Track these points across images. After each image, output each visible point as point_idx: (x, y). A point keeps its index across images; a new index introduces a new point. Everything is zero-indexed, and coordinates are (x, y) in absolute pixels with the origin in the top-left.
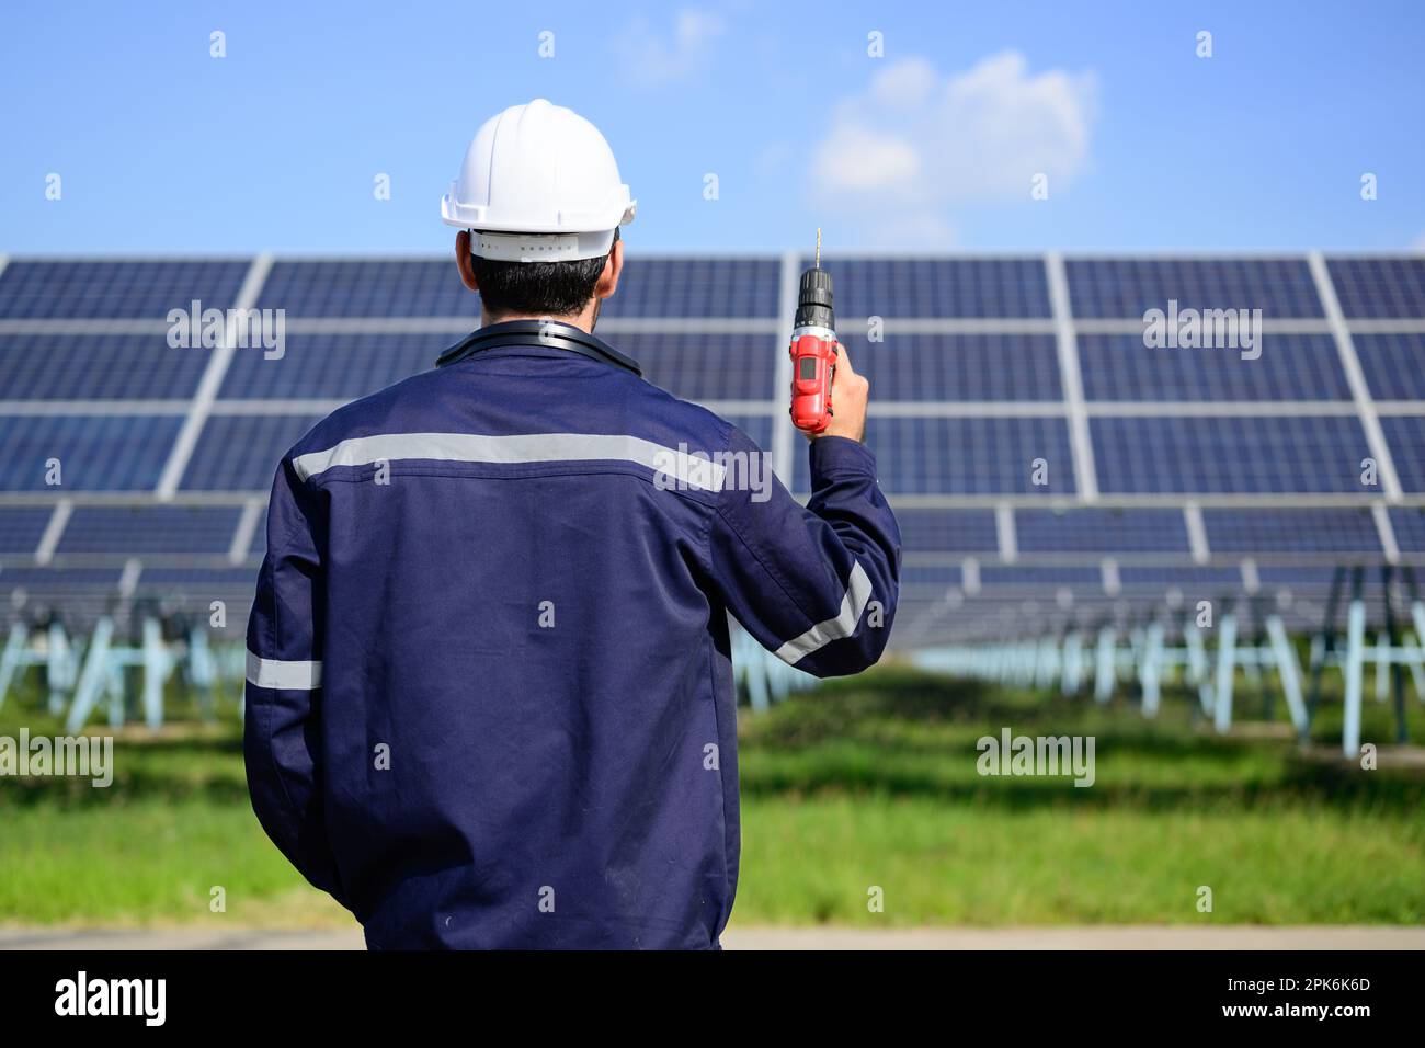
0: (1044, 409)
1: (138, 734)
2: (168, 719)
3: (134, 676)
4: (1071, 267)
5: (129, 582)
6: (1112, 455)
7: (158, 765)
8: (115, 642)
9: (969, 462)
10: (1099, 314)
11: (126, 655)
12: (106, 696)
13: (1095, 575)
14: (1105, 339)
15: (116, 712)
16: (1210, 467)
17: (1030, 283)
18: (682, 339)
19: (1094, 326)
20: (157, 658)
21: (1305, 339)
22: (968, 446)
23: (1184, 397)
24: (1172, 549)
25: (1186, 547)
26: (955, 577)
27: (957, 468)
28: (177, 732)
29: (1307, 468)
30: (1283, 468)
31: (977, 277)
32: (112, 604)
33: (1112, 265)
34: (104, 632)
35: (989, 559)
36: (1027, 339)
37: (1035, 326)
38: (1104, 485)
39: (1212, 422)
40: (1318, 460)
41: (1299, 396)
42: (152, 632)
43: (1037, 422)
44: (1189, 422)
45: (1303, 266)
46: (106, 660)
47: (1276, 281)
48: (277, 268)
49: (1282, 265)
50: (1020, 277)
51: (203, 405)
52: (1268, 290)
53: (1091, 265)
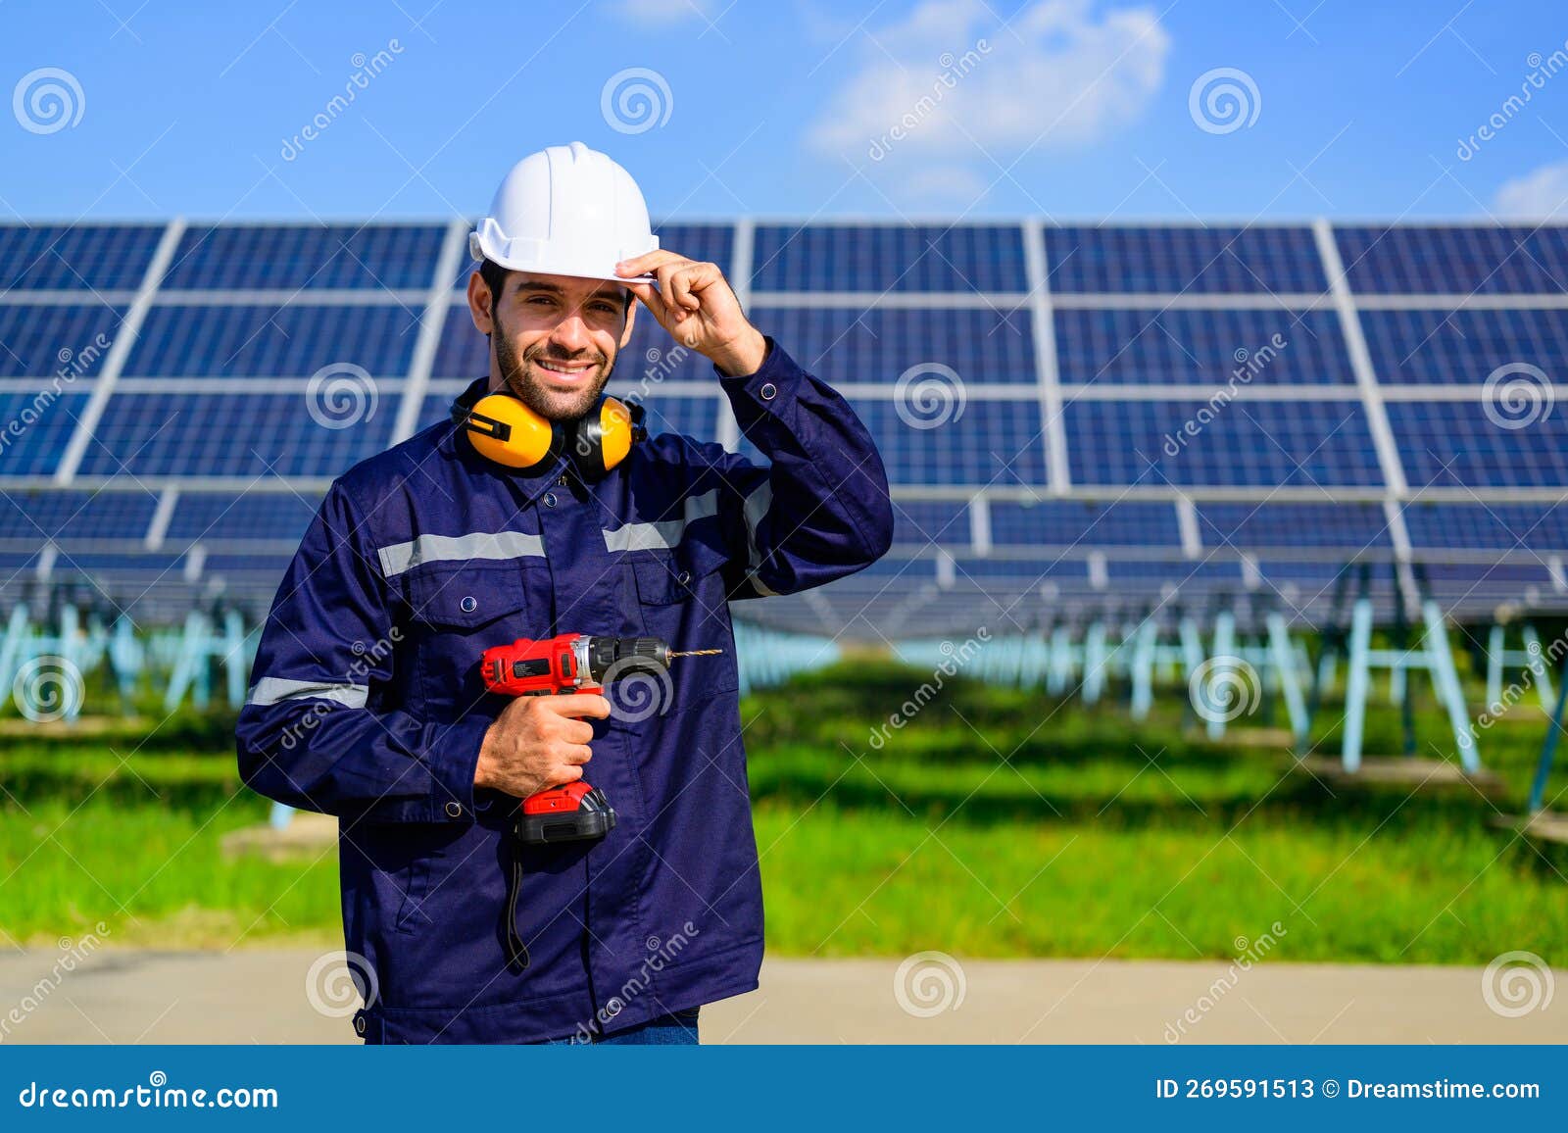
0: (1016, 392)
1: (51, 726)
2: (87, 713)
4: (1050, 235)
5: (45, 568)
6: (1087, 442)
10: (1080, 289)
11: (44, 643)
13: (1081, 569)
14: (1084, 315)
17: (1006, 253)
19: (1072, 301)
21: (1307, 316)
23: (1169, 380)
24: (1161, 542)
25: (1178, 542)
26: (928, 569)
28: (94, 727)
29: (1302, 458)
30: (1276, 458)
31: (947, 246)
33: (1096, 234)
36: (999, 314)
37: (1010, 301)
38: (1077, 477)
40: (1314, 448)
41: (1297, 379)
42: (70, 619)
43: (1006, 406)
44: (1172, 406)
45: (1307, 235)
47: (1276, 251)
48: (190, 234)
49: (1284, 233)
50: (994, 247)
51: (108, 383)
52: (1267, 261)
53: (1073, 234)
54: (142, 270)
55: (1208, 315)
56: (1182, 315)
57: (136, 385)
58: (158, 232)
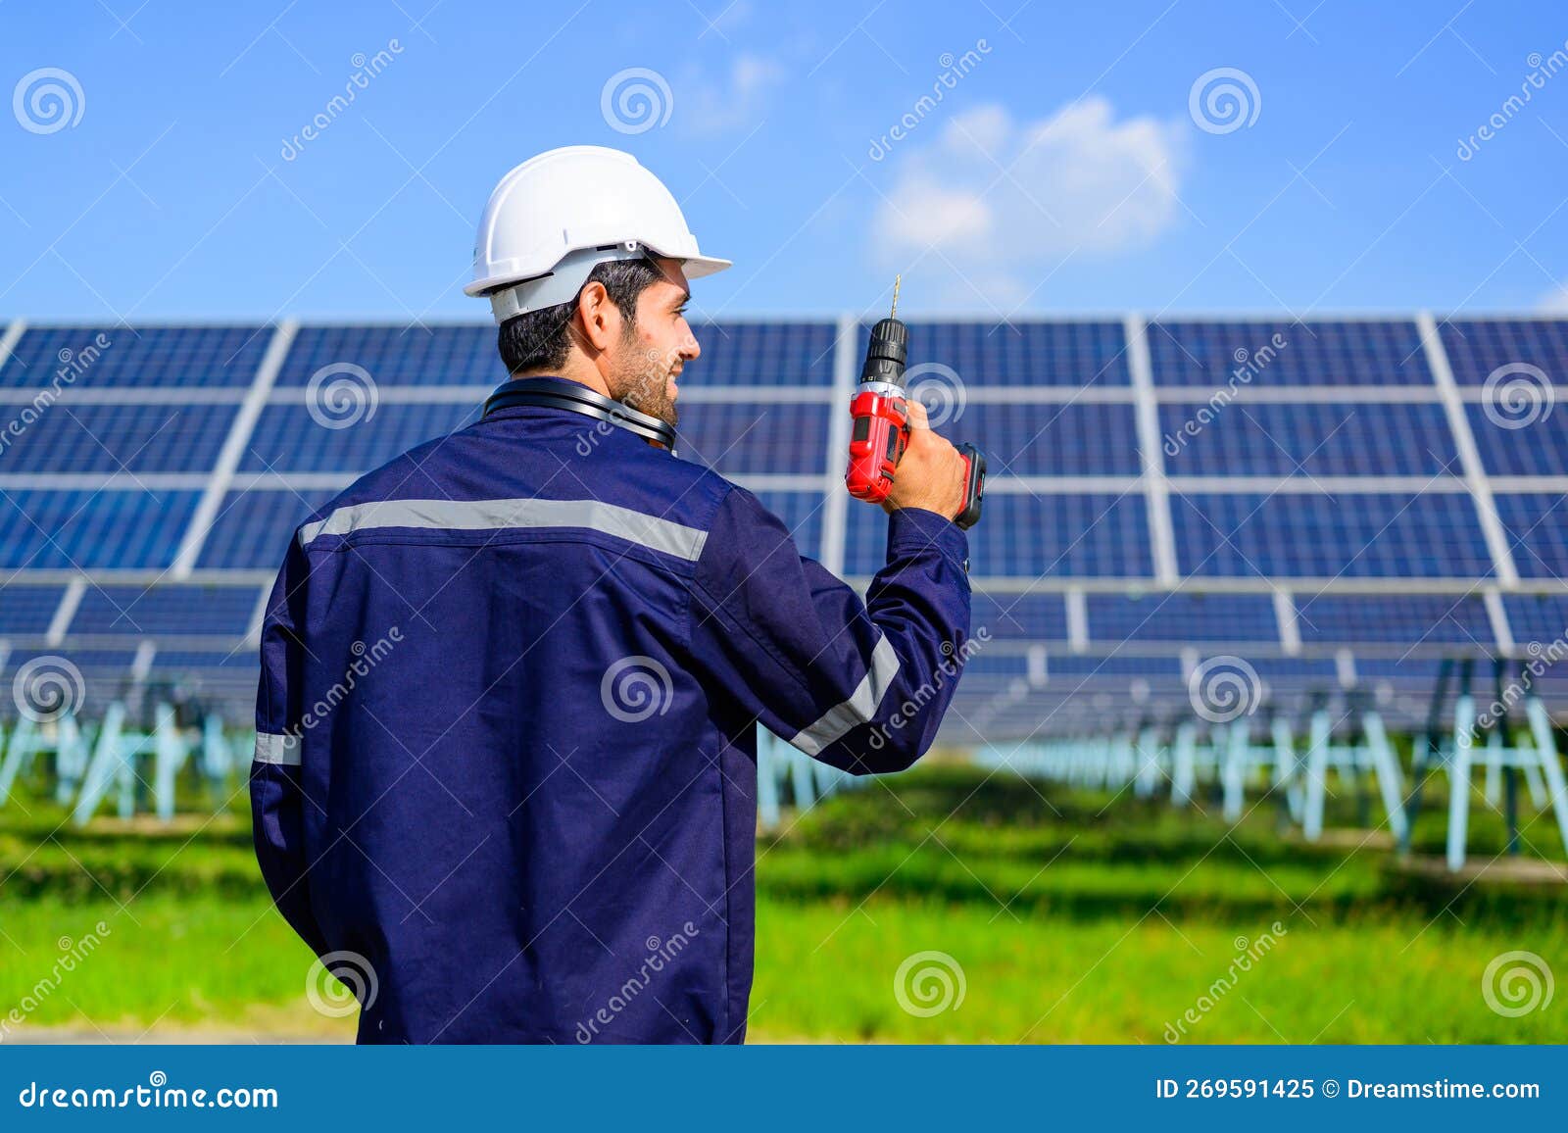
0: (1122, 485)
1: (148, 826)
2: (180, 810)
3: (145, 763)
4: (1152, 330)
5: (142, 667)
6: (1194, 535)
7: (166, 859)
8: (126, 728)
9: (1037, 541)
10: (1184, 382)
11: (138, 743)
12: (116, 785)
13: (1174, 666)
14: (1186, 408)
15: (126, 802)
16: (1303, 549)
17: (1108, 347)
18: (728, 408)
19: (1177, 395)
20: (170, 745)
21: (1412, 409)
22: (1036, 524)
23: (1275, 472)
24: (1260, 638)
25: (1276, 637)
26: (1019, 667)
27: (1024, 549)
28: (190, 825)
29: (1412, 549)
30: (1385, 550)
31: (1050, 342)
32: (123, 689)
33: (1198, 329)
34: (115, 717)
35: (1058, 649)
36: (1103, 409)
37: (1112, 395)
38: (1185, 568)
39: (1306, 499)
40: (1423, 541)
41: (1404, 470)
42: (165, 717)
43: (1112, 499)
44: (1280, 499)
45: (1411, 329)
46: (116, 747)
47: (1379, 345)
48: (302, 334)
49: (1387, 327)
50: (1096, 341)
51: (223, 478)
52: (1371, 354)
53: (1175, 328)
54: (255, 368)
55: (1312, 409)
56: (1287, 408)
57: (252, 481)
58: (269, 332)
